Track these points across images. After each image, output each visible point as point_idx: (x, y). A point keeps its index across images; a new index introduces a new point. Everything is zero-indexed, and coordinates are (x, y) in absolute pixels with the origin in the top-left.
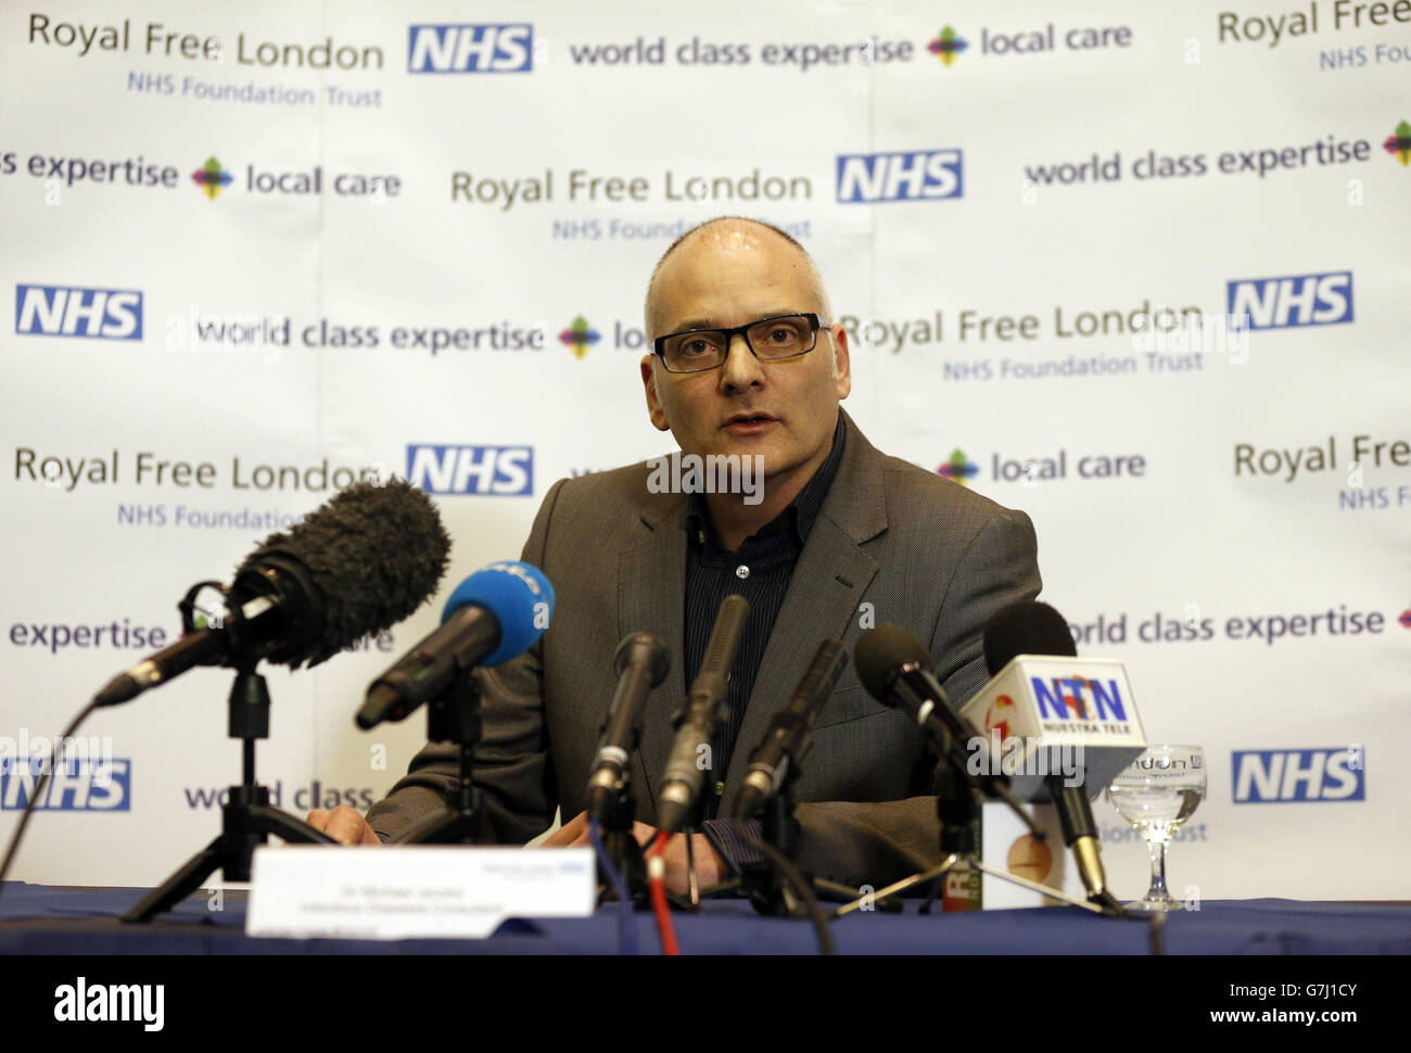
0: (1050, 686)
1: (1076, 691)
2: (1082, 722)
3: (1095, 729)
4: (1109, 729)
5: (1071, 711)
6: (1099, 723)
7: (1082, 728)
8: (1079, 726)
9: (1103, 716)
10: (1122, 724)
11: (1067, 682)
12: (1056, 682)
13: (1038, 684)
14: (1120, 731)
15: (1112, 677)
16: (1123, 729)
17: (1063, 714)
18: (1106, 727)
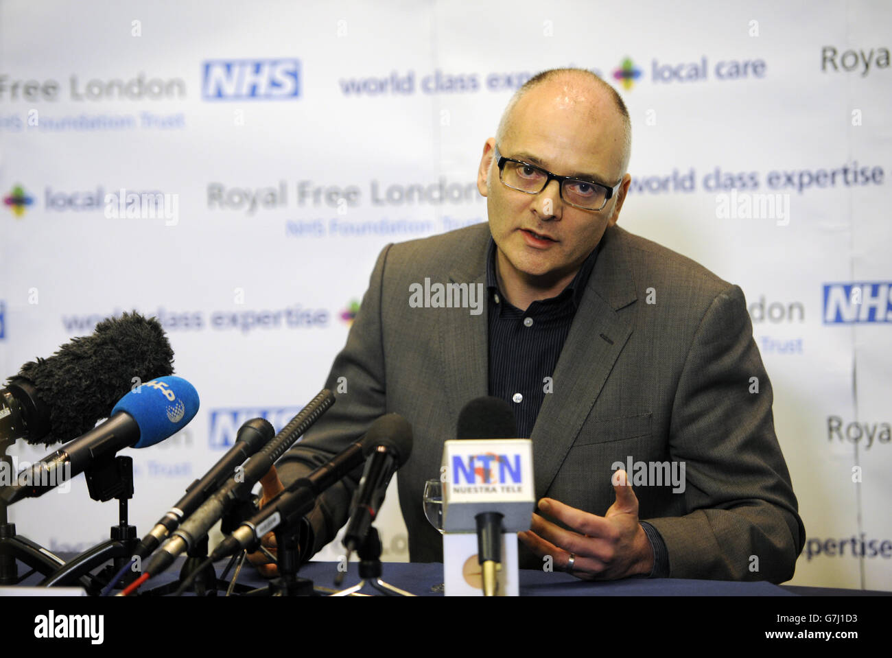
0: (466, 461)
1: (486, 464)
2: (485, 485)
3: (494, 490)
4: (505, 490)
5: (478, 479)
6: (498, 486)
7: (483, 490)
8: (481, 488)
9: (503, 480)
10: (516, 486)
11: (480, 458)
12: (472, 459)
13: (458, 461)
14: (514, 491)
15: (517, 452)
16: (516, 489)
17: (470, 479)
18: (503, 488)
